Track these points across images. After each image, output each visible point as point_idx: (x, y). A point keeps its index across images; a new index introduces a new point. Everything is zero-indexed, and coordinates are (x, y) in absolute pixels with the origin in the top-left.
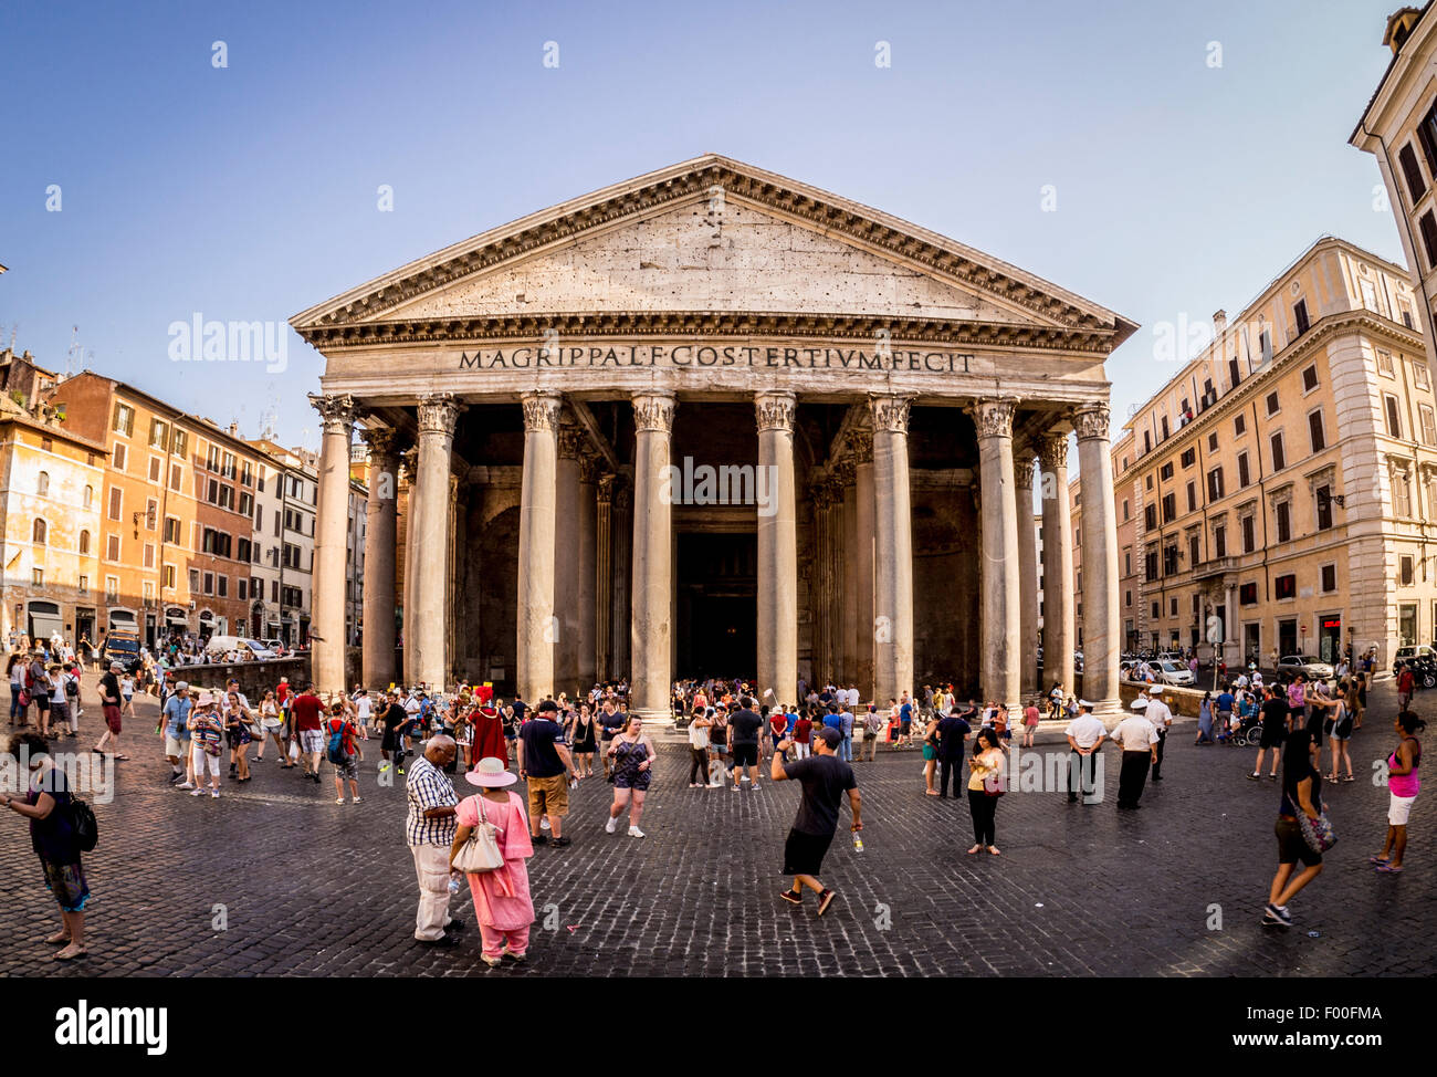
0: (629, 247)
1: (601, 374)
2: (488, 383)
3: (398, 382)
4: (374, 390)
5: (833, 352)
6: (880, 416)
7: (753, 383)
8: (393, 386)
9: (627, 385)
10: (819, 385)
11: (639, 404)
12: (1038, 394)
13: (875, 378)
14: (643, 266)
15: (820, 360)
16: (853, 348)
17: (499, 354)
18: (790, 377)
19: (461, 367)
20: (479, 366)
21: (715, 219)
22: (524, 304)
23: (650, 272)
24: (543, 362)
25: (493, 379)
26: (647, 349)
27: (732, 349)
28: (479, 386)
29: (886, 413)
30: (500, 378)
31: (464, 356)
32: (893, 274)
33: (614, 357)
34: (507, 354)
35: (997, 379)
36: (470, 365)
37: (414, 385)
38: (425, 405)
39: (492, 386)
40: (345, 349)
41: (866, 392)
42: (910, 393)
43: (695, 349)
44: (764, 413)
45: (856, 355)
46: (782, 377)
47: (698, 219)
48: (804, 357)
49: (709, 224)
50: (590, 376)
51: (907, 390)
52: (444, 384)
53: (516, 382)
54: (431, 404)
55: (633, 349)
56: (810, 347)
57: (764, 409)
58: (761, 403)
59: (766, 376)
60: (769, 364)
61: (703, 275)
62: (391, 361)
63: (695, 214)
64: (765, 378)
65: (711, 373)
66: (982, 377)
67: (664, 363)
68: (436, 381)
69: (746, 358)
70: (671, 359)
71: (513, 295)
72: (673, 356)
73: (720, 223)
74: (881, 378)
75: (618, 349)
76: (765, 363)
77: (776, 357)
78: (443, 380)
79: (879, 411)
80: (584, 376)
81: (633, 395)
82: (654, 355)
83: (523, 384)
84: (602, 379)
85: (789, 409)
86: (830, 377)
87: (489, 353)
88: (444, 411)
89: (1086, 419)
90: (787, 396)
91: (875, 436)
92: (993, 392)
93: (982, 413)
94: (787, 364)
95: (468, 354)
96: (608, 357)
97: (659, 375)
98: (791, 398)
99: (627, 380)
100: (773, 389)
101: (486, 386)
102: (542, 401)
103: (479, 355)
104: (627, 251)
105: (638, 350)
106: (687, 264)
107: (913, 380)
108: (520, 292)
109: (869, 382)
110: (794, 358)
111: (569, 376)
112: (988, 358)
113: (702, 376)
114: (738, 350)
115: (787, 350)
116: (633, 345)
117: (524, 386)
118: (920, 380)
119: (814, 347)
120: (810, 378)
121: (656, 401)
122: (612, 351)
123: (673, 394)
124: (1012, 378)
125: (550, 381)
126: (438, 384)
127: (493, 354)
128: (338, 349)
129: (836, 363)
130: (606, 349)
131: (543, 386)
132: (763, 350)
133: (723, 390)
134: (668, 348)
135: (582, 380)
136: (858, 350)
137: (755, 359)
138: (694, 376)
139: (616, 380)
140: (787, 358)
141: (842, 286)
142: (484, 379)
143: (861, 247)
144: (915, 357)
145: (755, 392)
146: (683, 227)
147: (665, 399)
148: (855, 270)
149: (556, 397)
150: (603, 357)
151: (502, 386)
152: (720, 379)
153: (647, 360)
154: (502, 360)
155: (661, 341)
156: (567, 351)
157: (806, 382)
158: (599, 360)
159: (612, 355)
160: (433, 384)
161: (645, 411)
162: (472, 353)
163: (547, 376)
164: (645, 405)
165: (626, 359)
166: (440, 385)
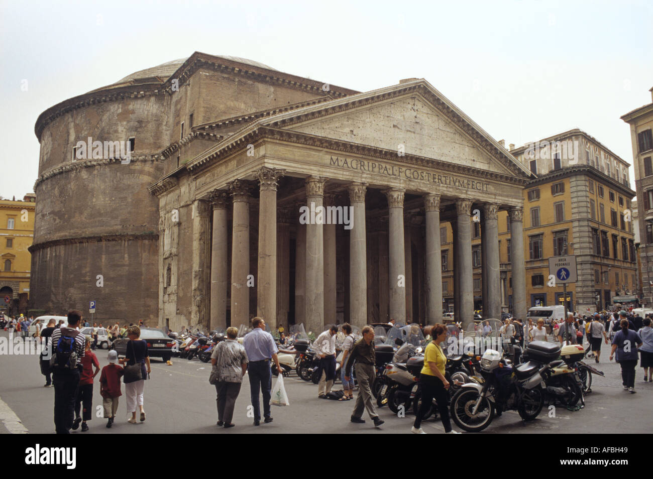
0: (389, 115)
1: (383, 177)
2: (343, 175)
3: (304, 166)
5: (451, 178)
6: (464, 208)
7: (429, 189)
9: (392, 184)
10: (448, 193)
12: (505, 202)
13: (463, 191)
14: (394, 126)
15: (448, 181)
16: (457, 177)
17: (346, 160)
18: (441, 188)
19: (330, 164)
20: (338, 165)
21: (415, 108)
22: (353, 135)
23: (396, 129)
24: (362, 167)
25: (344, 173)
26: (396, 168)
27: (423, 173)
28: (339, 176)
30: (347, 173)
31: (332, 158)
32: (468, 146)
33: (387, 170)
34: (349, 160)
35: (495, 194)
36: (334, 163)
37: (311, 169)
38: (315, 182)
39: (344, 177)
40: (278, 141)
42: (472, 199)
43: (412, 171)
44: (432, 203)
45: (458, 181)
46: (438, 188)
47: (410, 106)
48: (443, 179)
49: (414, 110)
50: (379, 178)
51: (472, 197)
53: (354, 176)
54: (318, 181)
55: (393, 167)
56: (445, 175)
57: (432, 201)
58: (430, 198)
59: (433, 186)
60: (434, 182)
61: (413, 135)
62: (299, 153)
63: (409, 103)
64: (432, 188)
65: (417, 183)
66: (491, 194)
67: (402, 175)
68: (321, 169)
69: (427, 177)
70: (404, 174)
71: (347, 130)
72: (405, 173)
73: (417, 110)
74: (465, 191)
75: (388, 167)
76: (433, 181)
77: (435, 178)
78: (324, 170)
79: (464, 205)
80: (377, 178)
81: (393, 189)
82: (399, 172)
83: (356, 178)
84: (384, 181)
85: (438, 201)
87: (342, 158)
89: (516, 213)
90: (438, 196)
92: (493, 200)
93: (489, 208)
94: (439, 182)
95: (333, 157)
96: (385, 170)
97: (401, 181)
98: (440, 197)
99: (392, 182)
100: (434, 193)
101: (341, 176)
103: (337, 159)
104: (388, 117)
105: (394, 168)
106: (409, 129)
107: (473, 193)
108: (351, 129)
109: (462, 193)
110: (440, 179)
111: (372, 176)
112: (493, 186)
113: (415, 184)
114: (425, 173)
115: (439, 175)
116: (393, 165)
118: (475, 194)
119: (446, 176)
120: (445, 189)
121: (400, 193)
122: (386, 167)
123: (404, 191)
124: (499, 195)
125: (366, 178)
127: (343, 160)
128: (275, 141)
129: (452, 183)
130: (384, 165)
132: (432, 175)
134: (404, 169)
136: (459, 178)
137: (430, 179)
138: (413, 184)
139: (388, 182)
140: (438, 179)
141: (454, 149)
142: (341, 172)
143: (459, 132)
144: (473, 183)
145: (430, 193)
146: (405, 109)
147: (402, 193)
148: (457, 142)
149: (366, 186)
150: (383, 170)
151: (348, 177)
152: (420, 186)
153: (397, 173)
154: (347, 163)
155: (403, 166)
156: (370, 164)
157: (444, 191)
158: (382, 171)
159: (386, 169)
160: (319, 171)
161: (398, 198)
162: (334, 158)
163: (365, 175)
164: (398, 195)
165: (390, 172)
166: (323, 171)
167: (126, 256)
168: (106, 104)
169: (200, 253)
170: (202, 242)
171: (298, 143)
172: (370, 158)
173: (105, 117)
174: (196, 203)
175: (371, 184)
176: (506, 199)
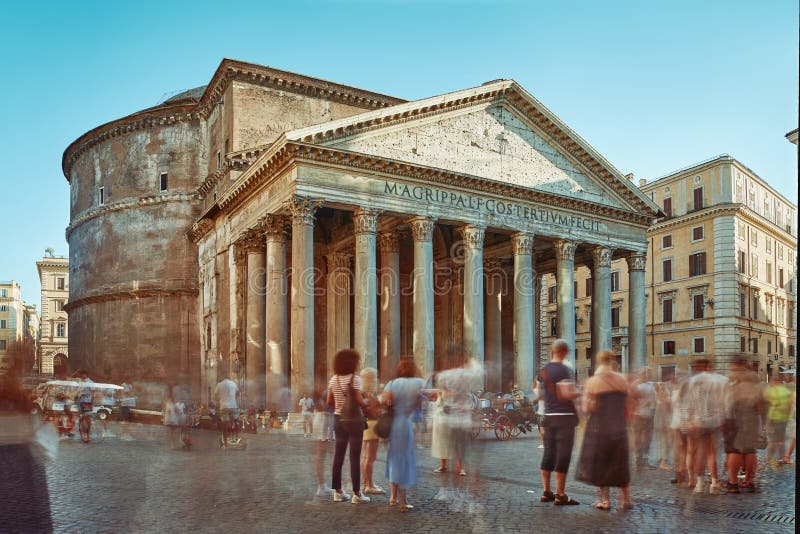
0: (465, 129)
3: (351, 195)
4: (334, 198)
5: (549, 214)
6: (565, 251)
9: (466, 219)
10: (545, 232)
11: (472, 232)
12: (623, 245)
13: (566, 230)
14: (473, 144)
15: (545, 217)
16: (557, 212)
17: (406, 187)
18: (535, 226)
19: (386, 192)
20: (396, 194)
21: (502, 120)
22: (417, 156)
23: (475, 148)
24: (429, 197)
25: (404, 204)
26: (475, 198)
27: (511, 206)
29: (569, 250)
30: (408, 204)
31: (387, 184)
32: (574, 172)
33: (462, 201)
34: (411, 188)
35: (609, 236)
36: (391, 191)
37: (359, 199)
40: (314, 162)
42: (578, 241)
43: (496, 202)
44: (523, 244)
45: (558, 216)
46: (531, 225)
47: (495, 118)
48: (538, 214)
49: (500, 123)
50: (452, 211)
51: (577, 239)
53: (417, 208)
55: (470, 198)
57: (523, 242)
58: (522, 239)
59: (524, 223)
60: (525, 217)
61: (498, 156)
63: (493, 114)
64: (523, 225)
65: (503, 219)
66: (603, 234)
67: (483, 208)
68: (373, 199)
69: (516, 211)
70: (485, 207)
71: (408, 148)
72: (486, 205)
73: (505, 124)
74: (568, 230)
75: (464, 196)
77: (528, 213)
78: (377, 199)
79: (565, 248)
80: (450, 211)
81: (470, 226)
82: (479, 204)
83: (420, 211)
84: (458, 214)
86: (548, 227)
87: (401, 185)
89: (637, 260)
90: (531, 236)
92: (606, 243)
93: (600, 253)
94: (532, 218)
95: (389, 183)
96: (459, 201)
97: (482, 216)
98: (533, 237)
99: (467, 217)
100: (528, 231)
101: (404, 208)
103: (395, 186)
104: (464, 132)
105: (472, 199)
106: (493, 148)
107: (579, 233)
108: (414, 146)
109: (563, 232)
110: (534, 214)
111: (442, 209)
112: (606, 225)
113: (499, 219)
114: (513, 206)
115: (532, 209)
116: (470, 195)
118: (582, 234)
119: (542, 210)
120: (541, 227)
122: (461, 197)
124: (614, 237)
125: (434, 211)
127: (403, 187)
128: (309, 161)
129: (550, 219)
130: (458, 195)
131: (431, 214)
132: (523, 208)
134: (485, 200)
135: (449, 213)
136: (559, 213)
137: (520, 213)
138: (496, 219)
140: (532, 214)
141: (554, 175)
142: (400, 203)
143: (562, 153)
144: (579, 221)
145: (519, 232)
148: (559, 166)
150: (457, 201)
151: (409, 209)
152: (506, 222)
153: (476, 206)
154: (408, 191)
155: (484, 196)
156: (440, 193)
157: (540, 229)
158: (455, 202)
159: (461, 199)
160: (370, 201)
161: (476, 237)
162: (391, 184)
163: (432, 207)
164: (477, 233)
165: (467, 203)
166: (375, 202)
167: (163, 315)
168: (132, 134)
169: (238, 309)
170: (239, 295)
171: (341, 164)
172: (440, 185)
173: (132, 150)
174: (232, 248)
175: (441, 218)
176: (624, 242)
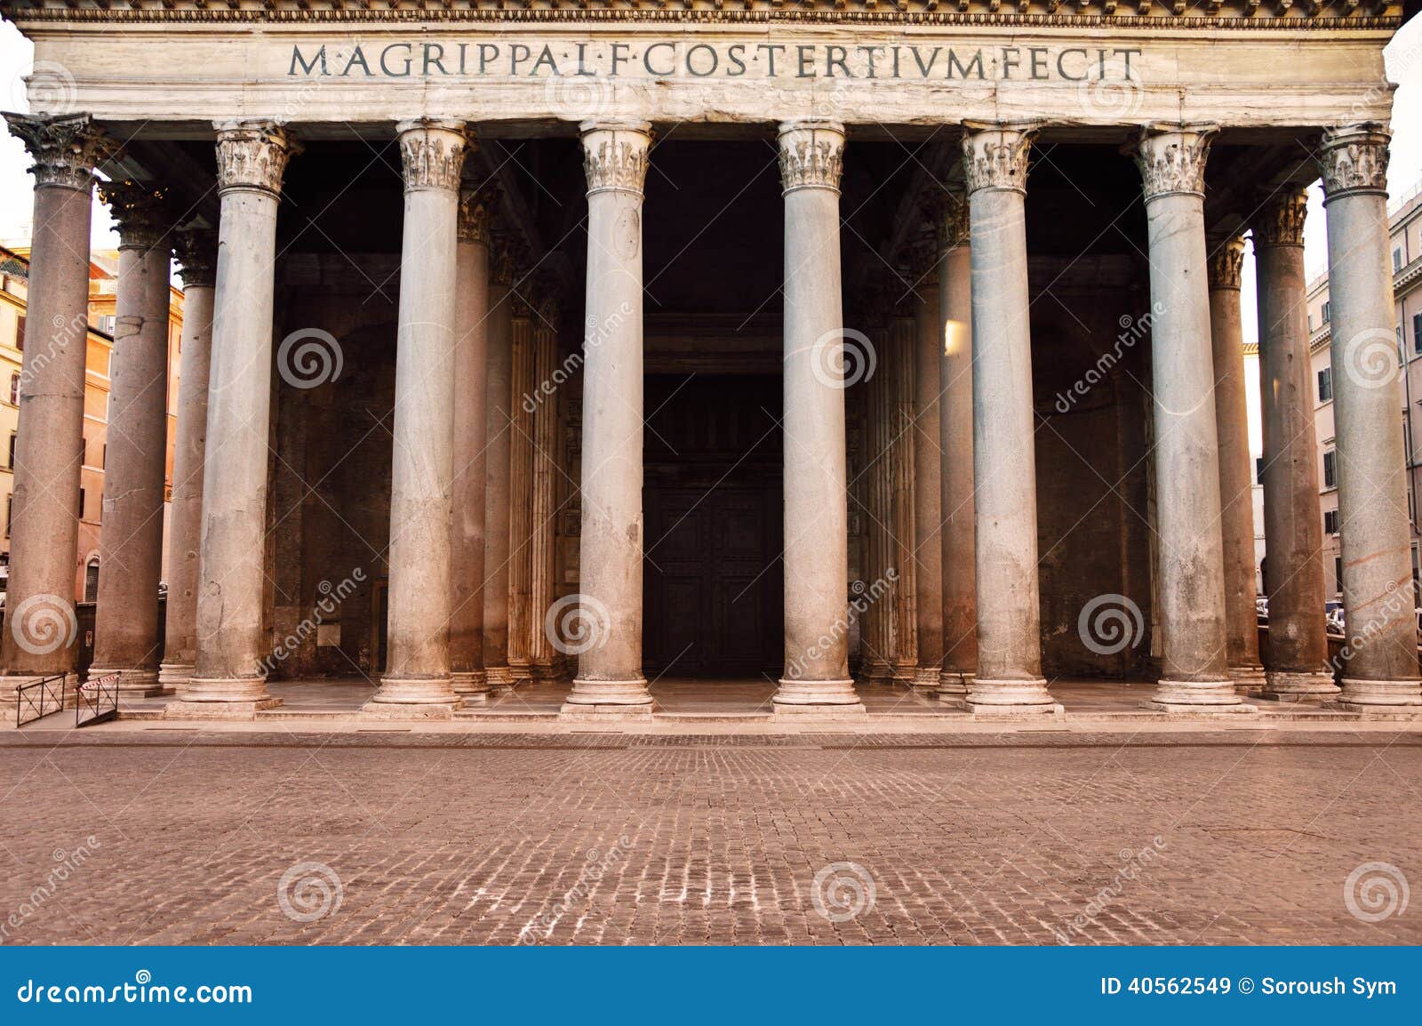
1: (530, 90)
2: (340, 103)
5: (905, 51)
6: (980, 162)
7: (776, 107)
8: (169, 103)
11: (592, 145)
13: (973, 95)
15: (884, 66)
16: (937, 43)
17: (358, 51)
18: (839, 96)
19: (292, 72)
20: (325, 72)
24: (432, 68)
25: (348, 96)
26: (599, 46)
27: (742, 48)
28: (325, 108)
29: (990, 157)
30: (361, 96)
31: (297, 54)
33: (551, 62)
34: (372, 51)
35: (1180, 90)
36: (308, 70)
37: (208, 103)
38: (229, 140)
39: (346, 110)
41: (958, 121)
42: (1031, 122)
43: (683, 47)
44: (793, 159)
45: (943, 56)
46: (821, 97)
48: (857, 60)
50: (510, 93)
51: (1027, 115)
52: (263, 103)
53: (389, 102)
54: (241, 137)
55: (581, 47)
56: (867, 43)
57: (793, 153)
58: (789, 143)
59: (797, 94)
60: (802, 75)
64: (795, 99)
65: (709, 90)
66: (1154, 88)
67: (632, 72)
68: (248, 96)
69: (764, 64)
70: (642, 65)
72: (646, 61)
74: (984, 95)
75: (557, 46)
76: (796, 71)
77: (812, 61)
78: (261, 96)
79: (980, 153)
80: (503, 94)
81: (583, 128)
82: (615, 59)
83: (401, 107)
84: (532, 99)
85: (833, 152)
86: (899, 96)
87: (339, 48)
88: (264, 152)
90: (830, 130)
91: (972, 198)
92: (1172, 116)
94: (830, 74)
96: (541, 61)
97: (623, 92)
98: (839, 132)
100: (809, 118)
101: (337, 109)
102: (434, 136)
103: (322, 53)
105: (590, 48)
107: (1036, 97)
109: (964, 103)
110: (841, 63)
111: (479, 91)
112: (1167, 53)
113: (694, 94)
114: (751, 49)
115: (830, 49)
116: (581, 40)
117: (402, 110)
118: (1049, 97)
119: (875, 43)
120: (867, 97)
121: (621, 137)
122: (546, 50)
123: (648, 127)
124: (1208, 88)
125: (446, 102)
126: (253, 103)
127: (347, 52)
129: (909, 70)
130: (536, 46)
131: (433, 112)
132: (792, 48)
133: (728, 119)
134: (638, 46)
135: (500, 101)
136: (948, 45)
137: (778, 66)
138: (681, 95)
140: (830, 62)
142: (333, 96)
144: (1040, 56)
145: (780, 123)
147: (635, 134)
149: (457, 131)
150: (533, 62)
151: (365, 109)
152: (723, 100)
153: (604, 67)
154: (363, 62)
155: (638, 33)
156: (472, 50)
157: (864, 104)
158: (527, 66)
159: (547, 56)
160: (241, 104)
161: (602, 156)
162: (308, 50)
163: (441, 93)
164: (604, 146)
165: (570, 65)
175: (472, 119)
